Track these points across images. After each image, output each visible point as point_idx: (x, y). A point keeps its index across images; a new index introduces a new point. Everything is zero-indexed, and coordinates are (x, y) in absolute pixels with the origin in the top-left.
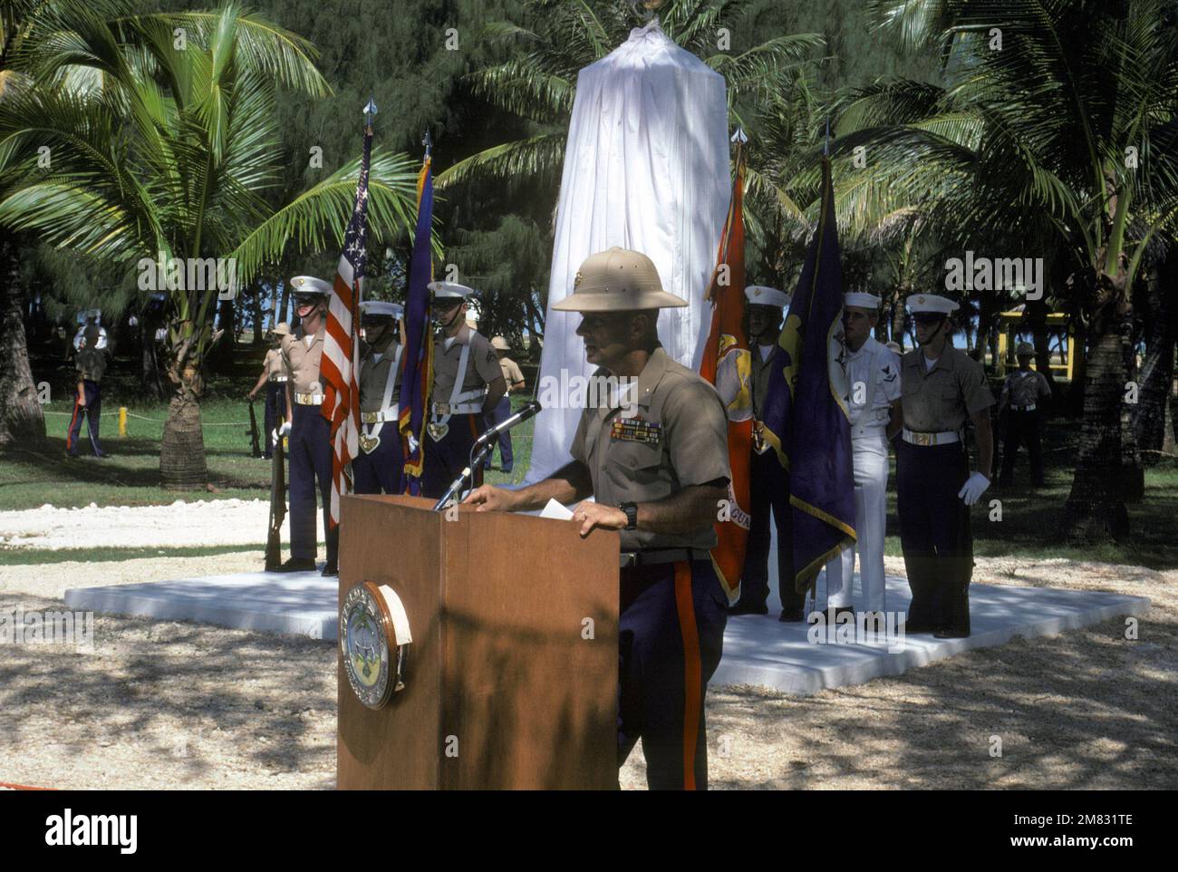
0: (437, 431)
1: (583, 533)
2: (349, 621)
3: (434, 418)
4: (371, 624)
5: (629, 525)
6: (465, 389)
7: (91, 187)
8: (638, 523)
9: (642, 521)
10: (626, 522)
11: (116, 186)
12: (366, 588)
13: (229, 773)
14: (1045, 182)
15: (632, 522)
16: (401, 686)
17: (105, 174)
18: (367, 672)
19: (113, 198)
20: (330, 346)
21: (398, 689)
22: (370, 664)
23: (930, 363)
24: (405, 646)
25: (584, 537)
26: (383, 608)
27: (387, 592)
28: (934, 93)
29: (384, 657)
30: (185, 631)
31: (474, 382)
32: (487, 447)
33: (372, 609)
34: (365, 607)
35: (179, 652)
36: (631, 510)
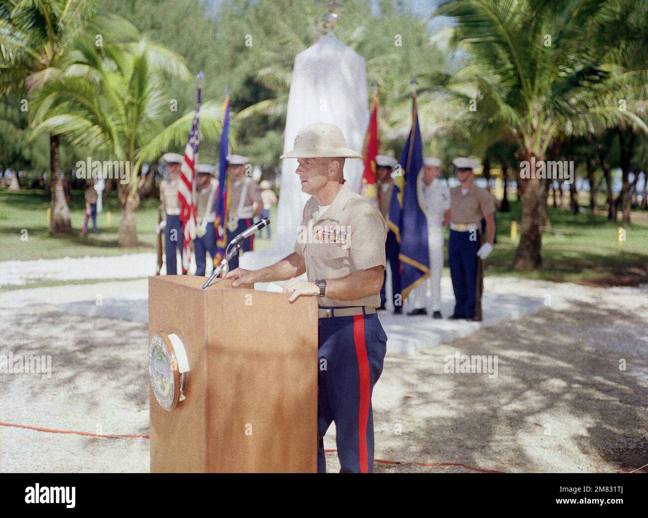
0: (232, 226)
1: (291, 299)
2: (153, 355)
3: (230, 219)
4: (164, 358)
5: (320, 294)
6: (246, 205)
7: (86, 118)
8: (326, 293)
9: (329, 292)
10: (319, 292)
11: (96, 116)
12: (160, 336)
13: (115, 412)
14: (505, 110)
15: (322, 293)
16: (182, 398)
17: (91, 112)
18: (163, 388)
19: (95, 122)
20: (182, 187)
21: (181, 400)
22: (164, 383)
23: (464, 192)
24: (185, 373)
25: (292, 303)
26: (171, 349)
27: (174, 339)
28: (448, 77)
29: (172, 381)
30: (110, 322)
31: (249, 202)
32: (236, 247)
33: (164, 350)
34: (161, 348)
35: (103, 335)
36: (322, 285)
